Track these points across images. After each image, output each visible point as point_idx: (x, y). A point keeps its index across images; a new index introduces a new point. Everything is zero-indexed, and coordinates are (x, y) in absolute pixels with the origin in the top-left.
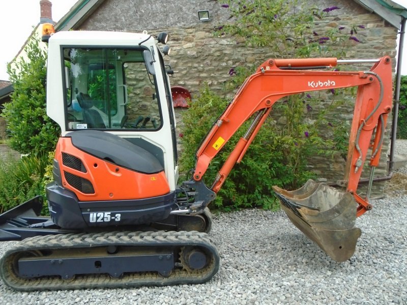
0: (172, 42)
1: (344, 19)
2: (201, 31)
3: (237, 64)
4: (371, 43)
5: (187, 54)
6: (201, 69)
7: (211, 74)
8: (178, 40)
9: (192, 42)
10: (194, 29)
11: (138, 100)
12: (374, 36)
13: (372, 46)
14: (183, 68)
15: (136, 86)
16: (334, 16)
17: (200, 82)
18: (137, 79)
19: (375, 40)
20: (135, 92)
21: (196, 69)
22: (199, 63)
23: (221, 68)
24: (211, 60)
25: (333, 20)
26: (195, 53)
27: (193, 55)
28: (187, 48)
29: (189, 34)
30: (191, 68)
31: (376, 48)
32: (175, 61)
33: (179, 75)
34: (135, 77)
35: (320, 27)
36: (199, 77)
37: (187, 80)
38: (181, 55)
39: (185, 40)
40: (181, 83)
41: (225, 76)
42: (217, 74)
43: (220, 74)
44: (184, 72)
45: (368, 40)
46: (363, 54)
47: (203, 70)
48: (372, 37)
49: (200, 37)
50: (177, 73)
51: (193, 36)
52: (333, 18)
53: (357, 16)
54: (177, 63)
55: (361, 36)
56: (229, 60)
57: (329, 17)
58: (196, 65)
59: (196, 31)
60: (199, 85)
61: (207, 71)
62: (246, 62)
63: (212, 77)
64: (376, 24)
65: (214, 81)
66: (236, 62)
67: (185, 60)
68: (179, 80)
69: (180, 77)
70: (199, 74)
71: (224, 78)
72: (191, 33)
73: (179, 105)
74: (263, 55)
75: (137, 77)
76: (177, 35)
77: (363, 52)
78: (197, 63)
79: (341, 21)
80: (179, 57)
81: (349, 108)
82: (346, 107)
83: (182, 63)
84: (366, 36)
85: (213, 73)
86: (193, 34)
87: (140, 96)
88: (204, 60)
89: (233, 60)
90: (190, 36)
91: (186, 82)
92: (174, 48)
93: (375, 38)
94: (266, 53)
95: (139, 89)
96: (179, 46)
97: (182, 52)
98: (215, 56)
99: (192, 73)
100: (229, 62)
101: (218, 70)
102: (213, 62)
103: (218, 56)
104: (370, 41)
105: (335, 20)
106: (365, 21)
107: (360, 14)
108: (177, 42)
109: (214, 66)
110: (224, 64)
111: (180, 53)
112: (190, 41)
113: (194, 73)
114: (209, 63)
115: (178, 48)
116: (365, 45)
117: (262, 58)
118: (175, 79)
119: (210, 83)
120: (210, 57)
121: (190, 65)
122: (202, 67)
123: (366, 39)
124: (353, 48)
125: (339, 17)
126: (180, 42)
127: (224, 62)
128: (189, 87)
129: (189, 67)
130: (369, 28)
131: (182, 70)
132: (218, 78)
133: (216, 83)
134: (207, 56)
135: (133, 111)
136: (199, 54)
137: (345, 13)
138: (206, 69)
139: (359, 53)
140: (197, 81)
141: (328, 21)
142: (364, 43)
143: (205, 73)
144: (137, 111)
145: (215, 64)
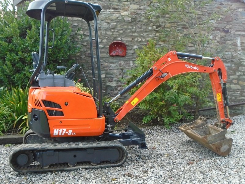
0: (113, 10)
1: (225, 5)
2: (134, 4)
3: (159, 28)
4: (240, 20)
5: (124, 19)
6: (133, 30)
7: (140, 34)
8: (117, 9)
9: (128, 11)
10: (129, 3)
11: (85, 50)
12: (243, 16)
13: (241, 22)
14: (120, 29)
15: (84, 40)
16: (220, 2)
17: (133, 39)
18: (85, 35)
19: (243, 19)
20: (83, 44)
21: (130, 30)
22: (132, 26)
23: (148, 31)
24: (141, 25)
25: (219, 5)
26: (130, 19)
27: (129, 20)
28: (124, 15)
29: (126, 6)
30: (126, 29)
31: (243, 24)
32: (115, 24)
33: (117, 33)
34: (84, 33)
35: (212, 8)
36: (132, 36)
37: (123, 37)
38: (119, 20)
39: (123, 10)
40: (119, 39)
41: (151, 36)
42: (145, 34)
43: (147, 34)
44: (121, 32)
45: (239, 18)
46: (236, 27)
47: (135, 31)
48: (242, 17)
49: (133, 8)
50: (116, 32)
51: (129, 7)
52: (219, 3)
53: (233, 4)
54: (116, 25)
55: (235, 16)
56: (154, 25)
57: (217, 3)
58: (130, 27)
59: (131, 4)
60: (132, 41)
61: (138, 32)
62: (165, 27)
63: (141, 36)
64: (244, 9)
65: (142, 39)
66: (158, 27)
67: (122, 23)
68: (117, 37)
69: (118, 35)
70: (132, 34)
71: (150, 37)
72: (127, 5)
73: (117, 54)
74: (176, 24)
75: (85, 33)
76: (116, 5)
77: (236, 25)
78: (131, 26)
79: (224, 6)
80: (118, 21)
81: (228, 59)
82: (226, 59)
83: (120, 25)
84: (238, 16)
85: (142, 33)
86: (129, 6)
87: (87, 47)
88: (136, 24)
89: (156, 25)
90: (127, 7)
91: (122, 38)
92: (115, 15)
93: (243, 18)
94: (178, 22)
95: (86, 42)
96: (118, 13)
97: (120, 18)
98: (144, 22)
99: (127, 33)
100: (154, 26)
101: (146, 32)
102: (143, 26)
103: (146, 22)
104: (240, 19)
105: (220, 4)
106: (238, 7)
107: (235, 2)
108: (117, 11)
109: (143, 29)
110: (150, 28)
111: (119, 18)
112: (126, 11)
113: (128, 33)
114: (140, 26)
115: (117, 15)
116: (237, 21)
117: (176, 25)
118: (114, 36)
119: (140, 40)
120: (140, 22)
121: (126, 27)
122: (135, 29)
123: (238, 18)
124: (231, 23)
125: (223, 3)
126: (118, 10)
127: (150, 26)
128: (125, 42)
129: (125, 28)
130: (239, 12)
131: (120, 30)
132: (146, 37)
133: (144, 40)
134: (138, 21)
135: (81, 57)
136: (133, 20)
137: (226, 1)
138: (138, 30)
139: (234, 26)
140: (130, 38)
141: (216, 5)
142: (237, 20)
143: (137, 33)
144: (85, 58)
145: (144, 27)
